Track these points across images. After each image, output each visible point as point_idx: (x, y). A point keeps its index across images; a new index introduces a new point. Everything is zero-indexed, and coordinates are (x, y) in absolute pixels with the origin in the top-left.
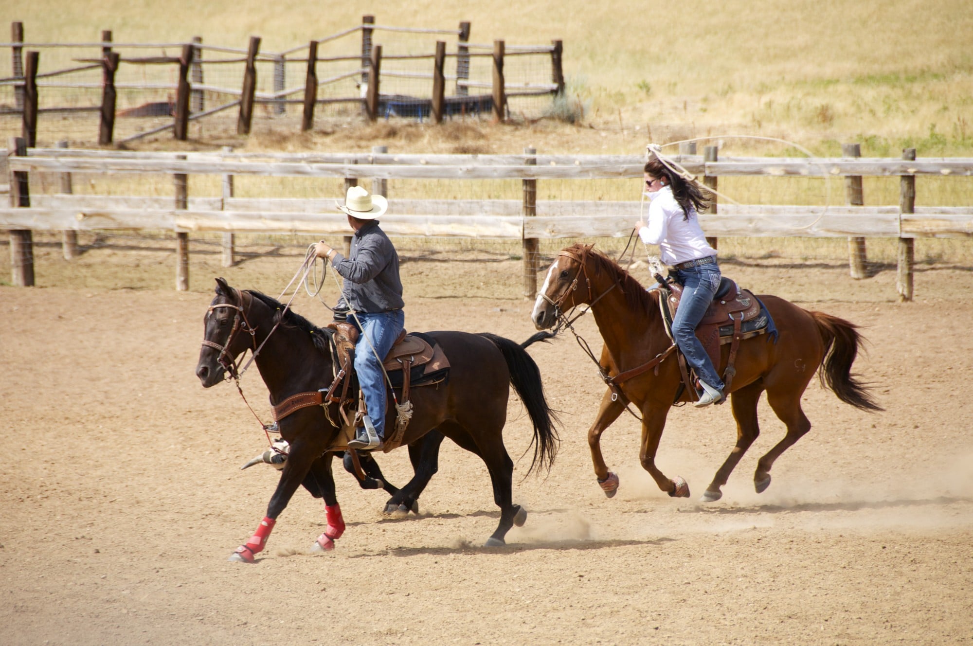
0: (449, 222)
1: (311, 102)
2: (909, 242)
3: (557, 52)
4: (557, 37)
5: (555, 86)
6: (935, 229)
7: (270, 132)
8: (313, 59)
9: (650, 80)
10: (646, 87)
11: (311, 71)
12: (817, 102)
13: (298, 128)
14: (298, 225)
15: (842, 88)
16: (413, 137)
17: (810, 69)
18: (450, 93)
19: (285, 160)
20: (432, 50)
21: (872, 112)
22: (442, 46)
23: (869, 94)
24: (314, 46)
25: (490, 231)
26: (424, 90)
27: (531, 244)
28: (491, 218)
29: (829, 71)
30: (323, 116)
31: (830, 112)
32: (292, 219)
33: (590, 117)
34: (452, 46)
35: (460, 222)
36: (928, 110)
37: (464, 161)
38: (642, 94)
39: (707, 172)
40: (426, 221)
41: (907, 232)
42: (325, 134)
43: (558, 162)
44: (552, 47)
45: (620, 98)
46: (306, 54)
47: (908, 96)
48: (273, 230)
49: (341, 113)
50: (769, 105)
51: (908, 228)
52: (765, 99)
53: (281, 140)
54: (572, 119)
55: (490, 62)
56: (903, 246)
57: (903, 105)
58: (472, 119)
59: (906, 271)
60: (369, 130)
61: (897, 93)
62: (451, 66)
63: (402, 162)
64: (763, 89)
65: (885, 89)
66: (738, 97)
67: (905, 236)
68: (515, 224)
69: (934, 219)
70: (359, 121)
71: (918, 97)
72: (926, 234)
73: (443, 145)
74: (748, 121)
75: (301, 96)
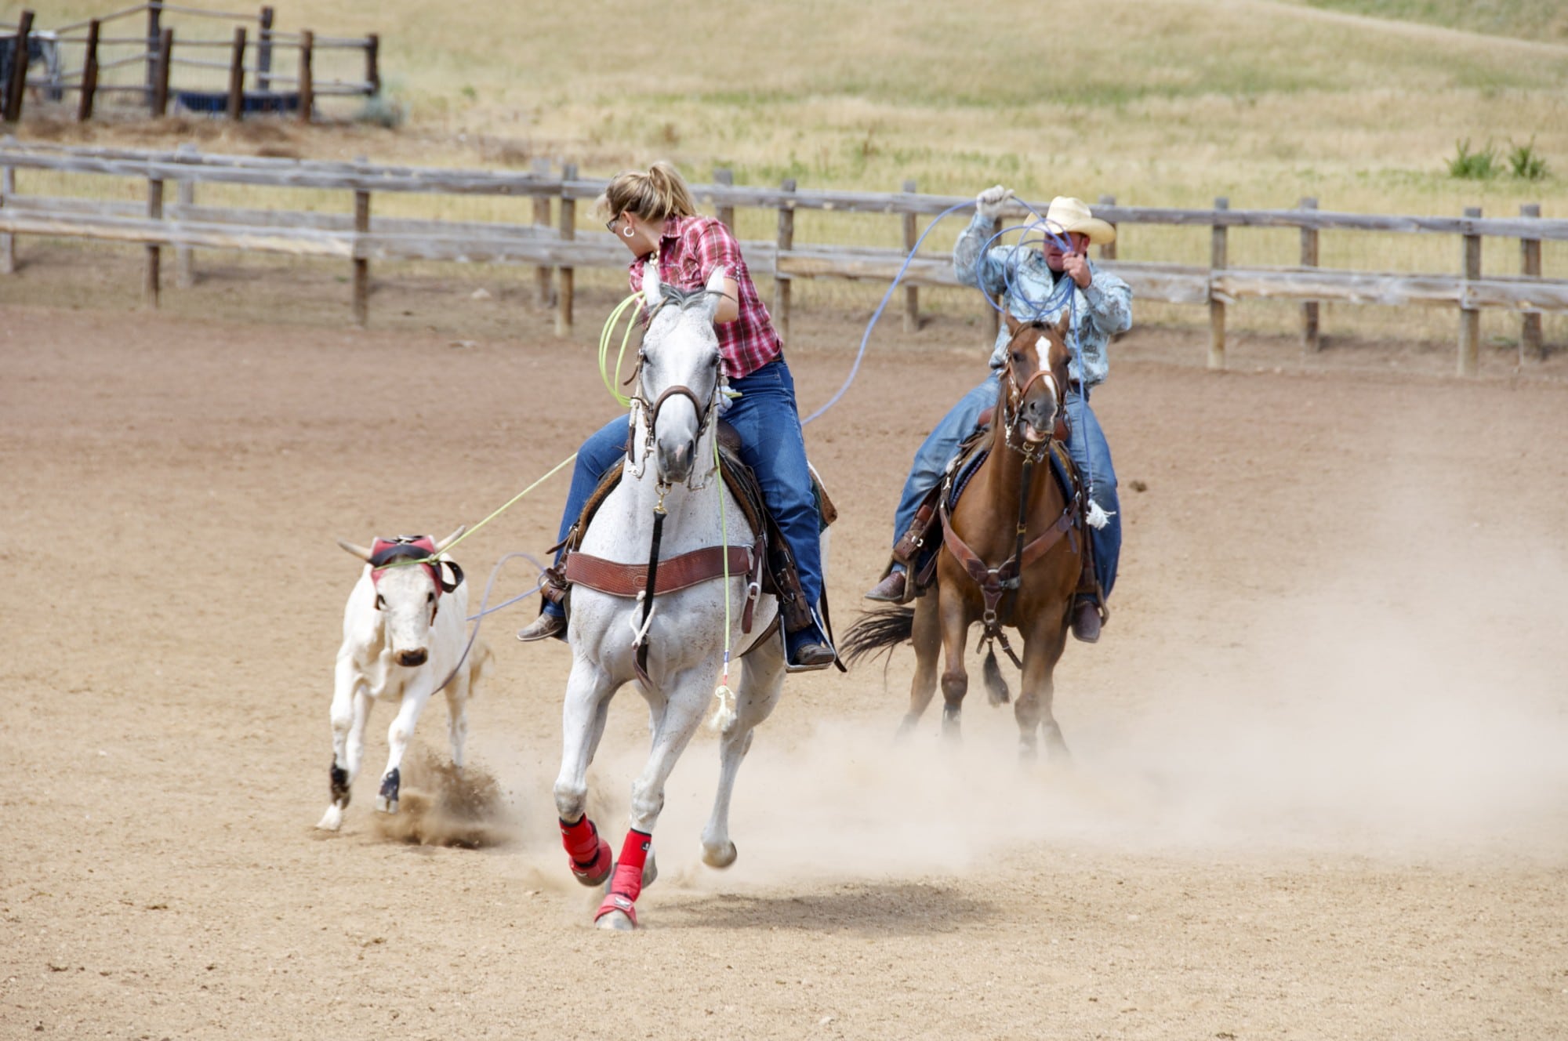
0: (268, 235)
1: (90, 87)
2: (785, 283)
3: (372, 48)
4: (372, 30)
5: (366, 84)
6: (814, 270)
7: (42, 120)
8: (94, 41)
9: (474, 83)
10: (470, 92)
11: (92, 54)
12: (661, 119)
13: (74, 117)
14: (92, 229)
15: (688, 106)
16: (208, 135)
17: (651, 82)
18: (250, 86)
19: (77, 154)
20: (231, 36)
21: (722, 135)
22: (242, 34)
23: (717, 114)
24: (95, 26)
25: (316, 248)
26: (219, 82)
27: (361, 264)
28: (316, 233)
29: (673, 84)
30: (104, 105)
31: (676, 132)
32: (86, 222)
33: (409, 123)
34: (254, 33)
35: (281, 236)
36: (783, 135)
37: (284, 167)
38: (467, 100)
39: (565, 194)
40: (241, 233)
41: (783, 272)
42: (106, 125)
43: (394, 172)
44: (366, 41)
45: (442, 104)
46: (85, 33)
47: (759, 118)
48: (65, 235)
49: (124, 102)
50: (609, 120)
51: (785, 266)
52: (605, 112)
53: (51, 130)
54: (388, 122)
55: (296, 54)
56: (777, 286)
57: (755, 129)
58: (275, 119)
59: (782, 314)
60: (156, 124)
61: (746, 115)
62: (251, 56)
63: (214, 163)
64: (602, 102)
65: (733, 110)
66: (574, 109)
67: (782, 275)
68: (344, 241)
69: (814, 259)
70: (145, 113)
71: (771, 121)
72: (804, 275)
73: (242, 145)
74: (585, 136)
75: (79, 81)
